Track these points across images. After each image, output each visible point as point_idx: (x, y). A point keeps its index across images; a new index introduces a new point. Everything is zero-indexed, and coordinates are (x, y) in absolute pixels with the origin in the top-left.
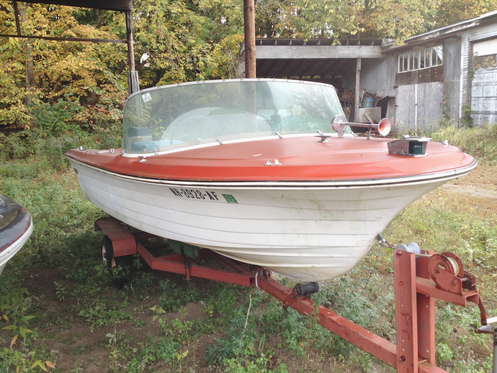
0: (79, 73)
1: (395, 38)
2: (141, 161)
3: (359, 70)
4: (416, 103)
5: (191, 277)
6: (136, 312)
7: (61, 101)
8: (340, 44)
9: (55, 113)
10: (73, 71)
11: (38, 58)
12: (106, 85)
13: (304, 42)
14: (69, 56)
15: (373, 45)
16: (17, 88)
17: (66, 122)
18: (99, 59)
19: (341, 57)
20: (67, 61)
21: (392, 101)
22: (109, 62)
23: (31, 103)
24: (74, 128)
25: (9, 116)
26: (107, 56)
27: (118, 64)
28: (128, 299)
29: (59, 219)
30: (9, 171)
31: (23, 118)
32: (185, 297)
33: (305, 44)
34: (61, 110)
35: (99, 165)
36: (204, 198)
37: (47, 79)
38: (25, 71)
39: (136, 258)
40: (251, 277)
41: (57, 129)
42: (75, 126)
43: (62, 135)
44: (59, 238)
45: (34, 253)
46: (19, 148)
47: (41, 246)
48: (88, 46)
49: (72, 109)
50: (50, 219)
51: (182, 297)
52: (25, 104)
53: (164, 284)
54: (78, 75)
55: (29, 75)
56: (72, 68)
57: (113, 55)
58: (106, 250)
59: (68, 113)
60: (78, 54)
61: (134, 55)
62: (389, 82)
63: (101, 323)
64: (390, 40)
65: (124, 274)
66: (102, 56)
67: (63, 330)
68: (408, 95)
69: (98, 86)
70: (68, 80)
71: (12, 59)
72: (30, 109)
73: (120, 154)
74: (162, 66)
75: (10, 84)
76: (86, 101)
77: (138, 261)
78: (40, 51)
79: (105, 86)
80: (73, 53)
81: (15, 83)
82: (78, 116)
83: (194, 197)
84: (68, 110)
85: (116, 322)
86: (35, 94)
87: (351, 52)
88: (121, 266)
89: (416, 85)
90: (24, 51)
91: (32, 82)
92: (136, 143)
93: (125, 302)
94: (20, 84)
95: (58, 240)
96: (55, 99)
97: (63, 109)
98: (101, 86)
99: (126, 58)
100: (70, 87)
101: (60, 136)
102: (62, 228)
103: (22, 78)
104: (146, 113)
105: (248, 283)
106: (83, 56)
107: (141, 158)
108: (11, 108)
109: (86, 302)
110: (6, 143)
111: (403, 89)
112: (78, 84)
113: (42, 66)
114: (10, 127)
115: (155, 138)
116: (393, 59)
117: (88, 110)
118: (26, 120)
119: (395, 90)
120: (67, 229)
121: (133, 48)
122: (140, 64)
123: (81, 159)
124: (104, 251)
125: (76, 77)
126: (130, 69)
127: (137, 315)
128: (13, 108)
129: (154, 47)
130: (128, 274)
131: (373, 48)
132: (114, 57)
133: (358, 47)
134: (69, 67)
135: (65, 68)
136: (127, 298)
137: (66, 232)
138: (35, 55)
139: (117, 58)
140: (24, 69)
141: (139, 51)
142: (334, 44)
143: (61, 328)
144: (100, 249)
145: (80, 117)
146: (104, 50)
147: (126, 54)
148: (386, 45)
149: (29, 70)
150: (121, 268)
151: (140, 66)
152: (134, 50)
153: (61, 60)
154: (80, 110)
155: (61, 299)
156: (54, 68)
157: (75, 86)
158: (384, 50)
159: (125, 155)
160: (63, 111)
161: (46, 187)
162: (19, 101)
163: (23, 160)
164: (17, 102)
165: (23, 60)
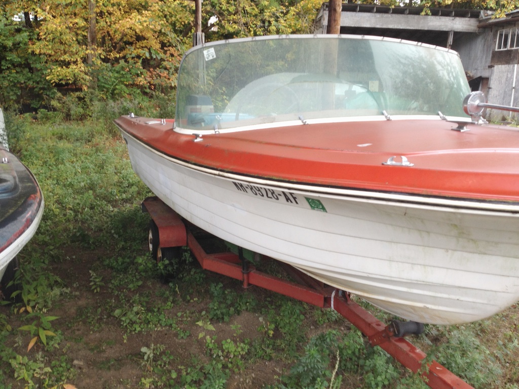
0: (143, 34)
1: (495, 10)
2: (196, 141)
3: (450, 45)
4: (514, 86)
5: (249, 284)
6: (180, 317)
7: (122, 62)
8: (431, 14)
9: (116, 75)
10: (137, 30)
11: (101, 14)
12: (170, 48)
13: (390, 9)
14: (133, 14)
15: (469, 17)
16: (78, 46)
17: (126, 85)
18: (165, 19)
19: (430, 29)
20: (131, 19)
21: (485, 82)
22: (175, 22)
23: (91, 63)
24: (134, 92)
25: (67, 75)
26: (174, 16)
27: (184, 26)
28: (173, 300)
29: (108, 191)
30: (63, 133)
31: (83, 78)
32: (239, 304)
33: (391, 12)
34: (122, 72)
35: (145, 139)
36: (277, 199)
37: (110, 38)
38: (88, 28)
39: (186, 251)
40: (326, 296)
41: (116, 92)
42: (135, 90)
43: (120, 98)
44: (106, 213)
45: (76, 229)
46: (76, 110)
47: (83, 221)
48: (154, 4)
49: (133, 71)
50: (98, 191)
51: (236, 305)
52: (85, 63)
53: (216, 289)
54: (143, 36)
55: (91, 33)
56: (136, 28)
57: (180, 16)
58: (153, 236)
59: (129, 76)
60: (144, 12)
61: (202, 16)
62: (484, 60)
63: (138, 329)
64: (490, 12)
65: (170, 268)
66: (168, 17)
67: (93, 332)
68: (505, 77)
69: (162, 48)
70: (131, 40)
71: (75, 15)
72: (90, 70)
73: (171, 128)
74: (231, 30)
75: (71, 41)
76: (149, 64)
77: (187, 255)
78: (104, 7)
79: (169, 50)
80: (138, 11)
81: (77, 40)
82: (140, 79)
83: (263, 196)
84: (129, 73)
85: (156, 329)
86: (96, 53)
87: (443, 24)
88: (167, 259)
89: (516, 65)
90: (87, 7)
91: (93, 40)
92: (194, 114)
93: (169, 303)
94: (81, 41)
95: (103, 215)
96: (117, 60)
97: (124, 71)
98: (165, 48)
99: (192, 19)
100: (133, 47)
101: (118, 100)
102: (109, 202)
103: (84, 36)
104: (210, 80)
105: (322, 303)
106: (148, 15)
107: (196, 136)
108: (71, 67)
109: (123, 298)
110: (64, 103)
111: (499, 69)
112: (141, 45)
113: (105, 23)
114: (69, 87)
115: (217, 110)
116: (491, 34)
117: (150, 74)
118: (85, 80)
119: (490, 70)
120: (114, 203)
121: (200, 10)
122: (207, 27)
123: (128, 129)
124: (151, 236)
125: (140, 38)
126: (196, 31)
127: (182, 321)
128: (73, 66)
129: (223, 8)
130: (175, 268)
131: (469, 21)
132: (181, 18)
133: (451, 18)
134: (133, 26)
135: (128, 27)
136: (171, 298)
137: (114, 206)
138: (98, 11)
139: (184, 20)
140: (87, 26)
141: (207, 12)
142: (423, 13)
143: (90, 330)
144: (147, 232)
145: (141, 81)
146: (170, 10)
147: (194, 15)
148: (484, 18)
149: (92, 27)
150: (167, 262)
151: (207, 29)
152: (202, 11)
153: (125, 18)
154: (142, 73)
155: (95, 291)
156: (117, 26)
157: (138, 46)
158: (482, 24)
159: (178, 130)
160: (124, 73)
161: (99, 154)
162: (79, 59)
163: (80, 122)
164: (77, 60)
165: (86, 16)
